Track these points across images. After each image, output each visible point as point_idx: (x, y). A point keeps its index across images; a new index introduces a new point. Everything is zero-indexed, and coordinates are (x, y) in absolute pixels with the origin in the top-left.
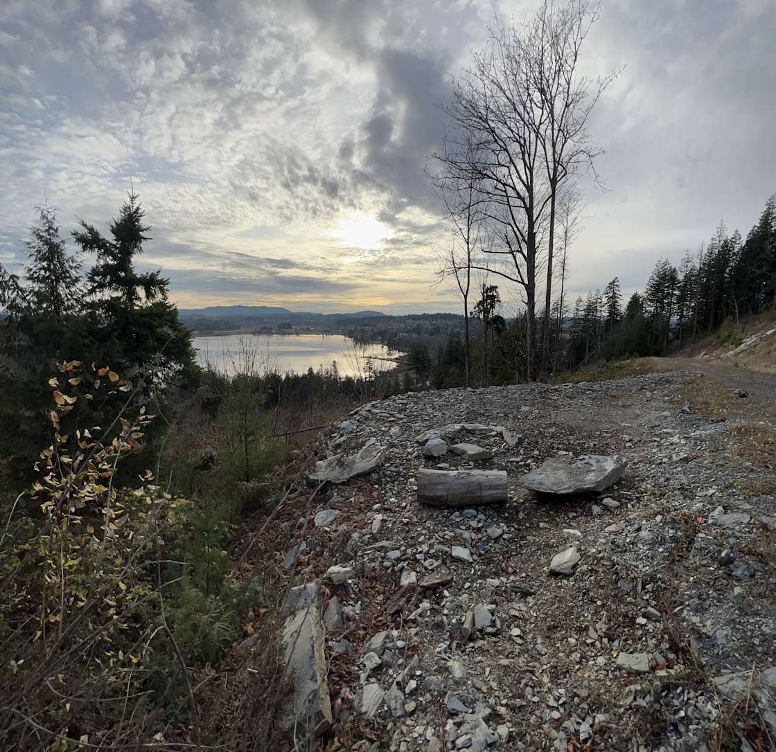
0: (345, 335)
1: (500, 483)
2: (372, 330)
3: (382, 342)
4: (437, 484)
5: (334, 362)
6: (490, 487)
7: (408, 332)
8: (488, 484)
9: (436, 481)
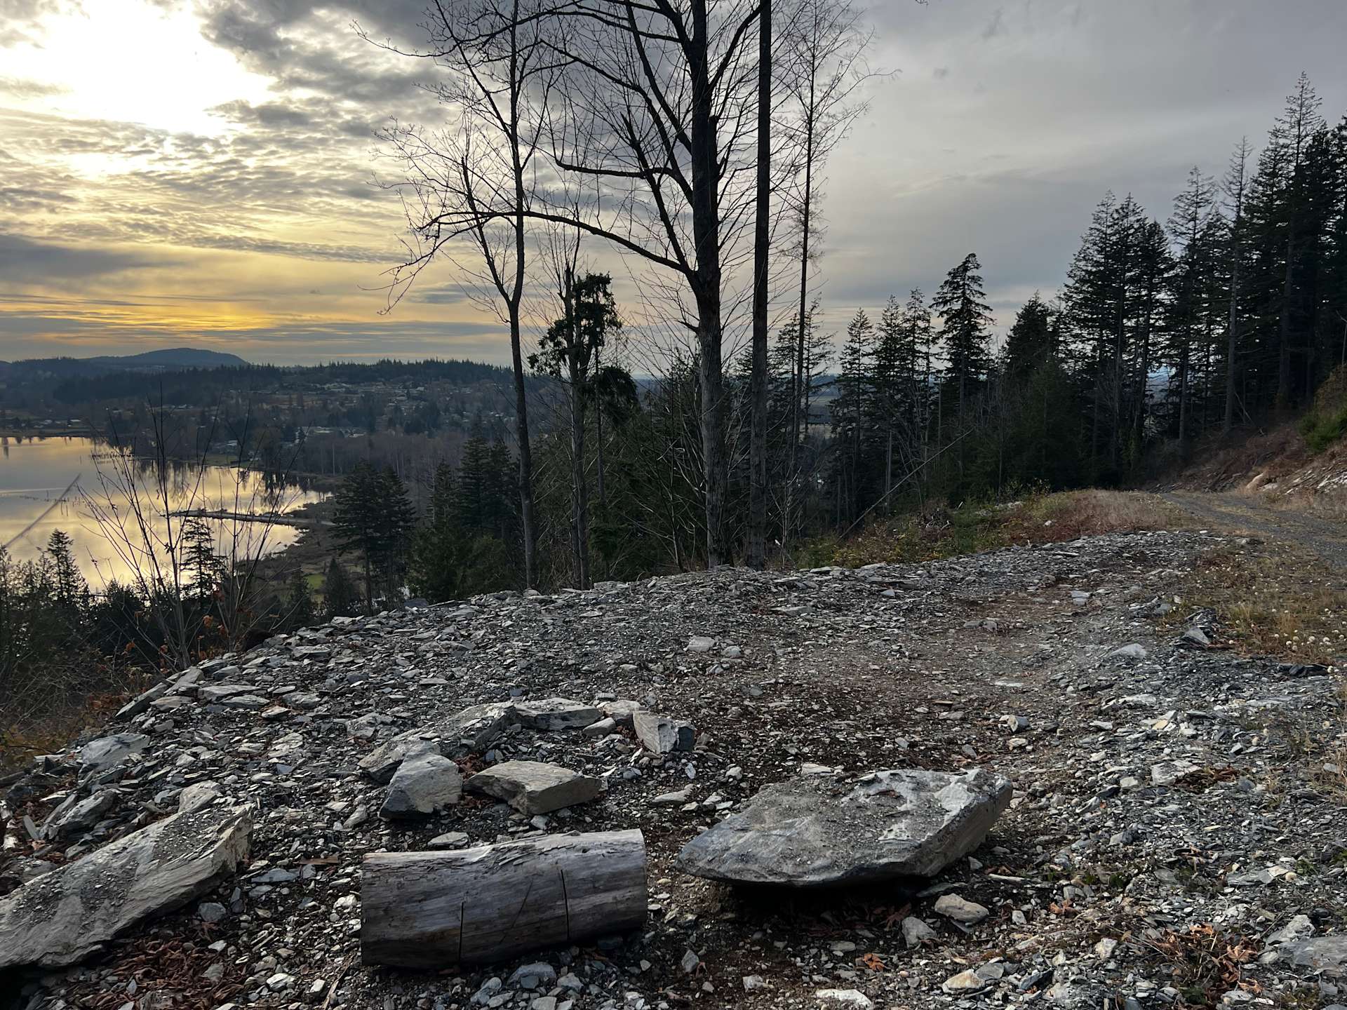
0: (93, 435)
1: (622, 866)
2: (204, 419)
3: (242, 460)
4: (427, 895)
5: (59, 537)
6: (596, 884)
7: (333, 420)
8: (584, 874)
9: (424, 885)
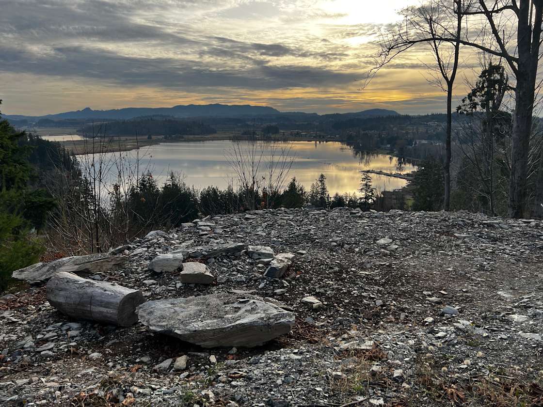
0: (342, 141)
1: (112, 300)
2: (380, 136)
3: (391, 152)
4: (62, 290)
5: (322, 176)
7: (430, 138)
8: (98, 298)
9: (63, 286)
